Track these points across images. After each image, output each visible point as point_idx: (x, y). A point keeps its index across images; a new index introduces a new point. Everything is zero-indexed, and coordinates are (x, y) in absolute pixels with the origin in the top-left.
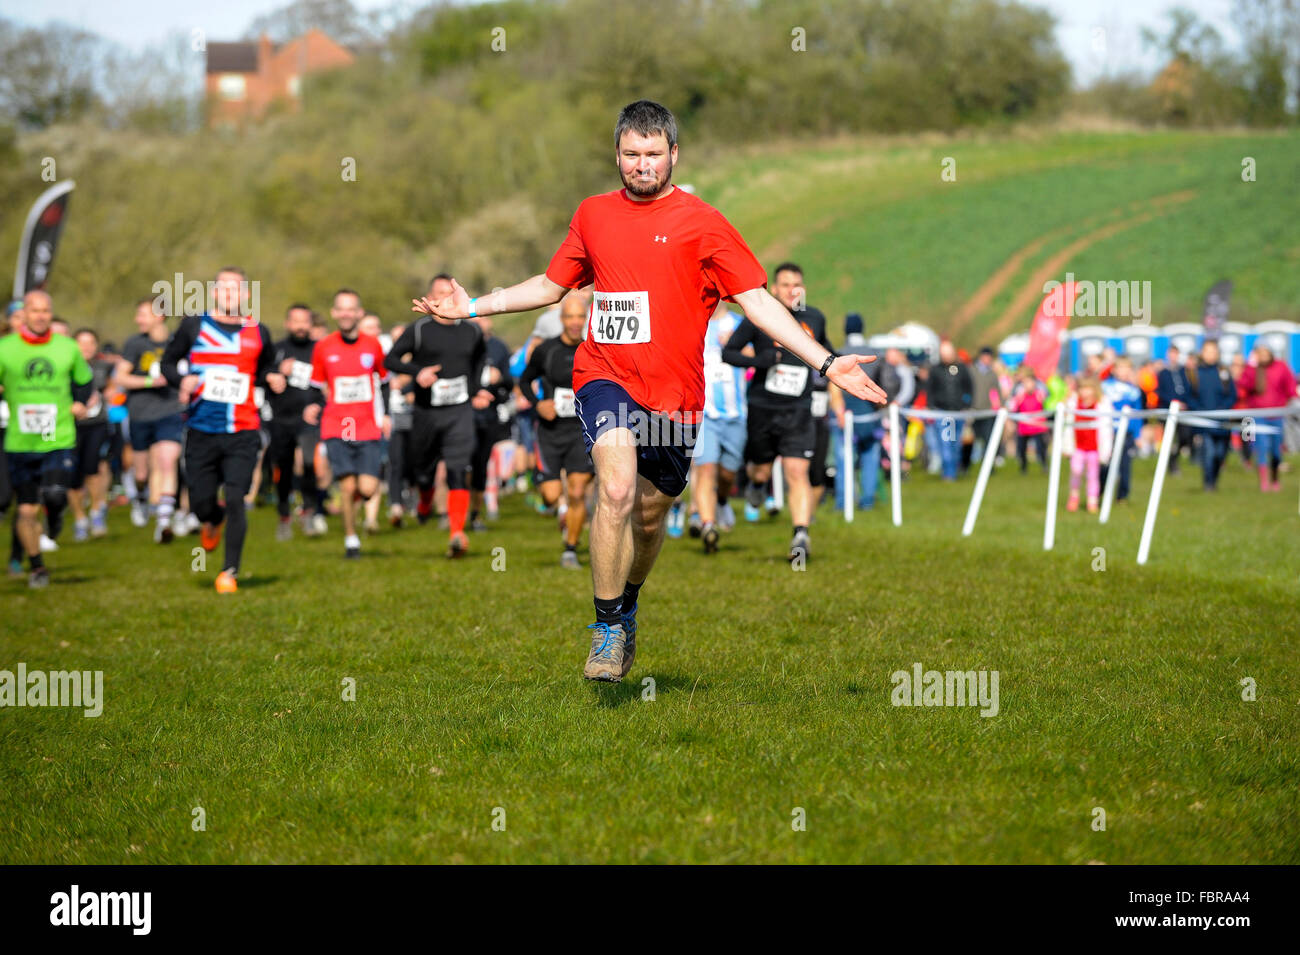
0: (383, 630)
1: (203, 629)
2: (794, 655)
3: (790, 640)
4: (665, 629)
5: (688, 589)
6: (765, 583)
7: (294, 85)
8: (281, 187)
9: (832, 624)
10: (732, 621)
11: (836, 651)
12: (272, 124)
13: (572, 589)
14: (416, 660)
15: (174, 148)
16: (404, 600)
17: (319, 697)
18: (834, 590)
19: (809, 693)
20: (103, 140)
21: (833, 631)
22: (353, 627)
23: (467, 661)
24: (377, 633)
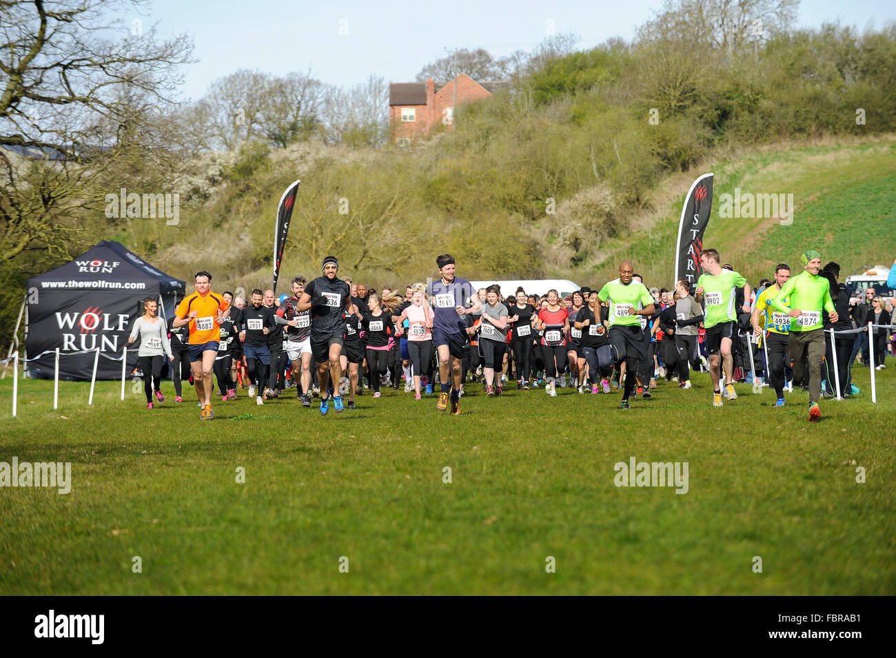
0: (539, 472)
1: (424, 472)
2: (811, 487)
3: (809, 478)
4: (724, 471)
5: (735, 446)
6: (786, 442)
7: (449, 112)
8: (443, 180)
9: (835, 467)
10: (768, 465)
11: (839, 484)
12: (435, 140)
13: (657, 446)
14: (565, 490)
15: (371, 156)
16: (548, 453)
17: (508, 512)
18: (834, 446)
19: (824, 510)
20: (324, 152)
21: (836, 471)
22: (520, 470)
23: (598, 490)
24: (535, 474)
